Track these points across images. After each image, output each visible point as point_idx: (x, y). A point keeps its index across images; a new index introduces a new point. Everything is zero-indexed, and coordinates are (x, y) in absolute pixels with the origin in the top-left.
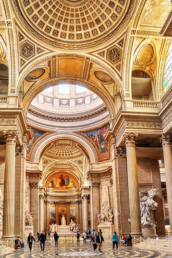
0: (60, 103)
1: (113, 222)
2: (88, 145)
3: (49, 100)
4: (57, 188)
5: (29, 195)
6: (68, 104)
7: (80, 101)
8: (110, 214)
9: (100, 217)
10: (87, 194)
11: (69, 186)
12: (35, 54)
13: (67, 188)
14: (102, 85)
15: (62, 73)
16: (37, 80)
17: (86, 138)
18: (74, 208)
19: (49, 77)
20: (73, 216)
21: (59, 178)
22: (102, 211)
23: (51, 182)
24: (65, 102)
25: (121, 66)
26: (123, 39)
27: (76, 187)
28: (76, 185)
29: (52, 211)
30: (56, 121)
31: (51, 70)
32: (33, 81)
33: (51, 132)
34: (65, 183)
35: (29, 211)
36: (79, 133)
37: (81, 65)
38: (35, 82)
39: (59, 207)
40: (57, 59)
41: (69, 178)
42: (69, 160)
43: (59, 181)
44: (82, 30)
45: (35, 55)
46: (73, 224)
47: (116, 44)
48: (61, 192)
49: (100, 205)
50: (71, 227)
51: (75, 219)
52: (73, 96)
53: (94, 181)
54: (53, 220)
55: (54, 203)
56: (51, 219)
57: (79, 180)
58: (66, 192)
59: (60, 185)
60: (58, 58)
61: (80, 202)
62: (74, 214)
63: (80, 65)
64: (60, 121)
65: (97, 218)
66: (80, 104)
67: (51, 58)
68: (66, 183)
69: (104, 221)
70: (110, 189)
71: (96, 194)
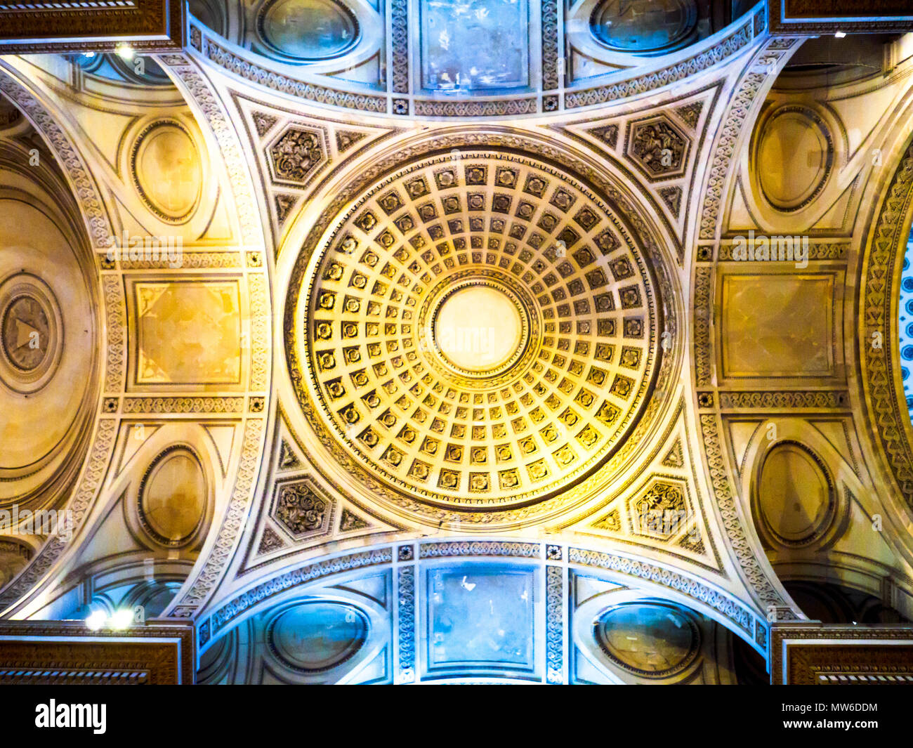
12: (681, 479)
14: (850, 159)
15: (821, 359)
16: (840, 487)
19: (841, 421)
25: (681, 103)
26: (592, 132)
31: (784, 411)
32: (843, 503)
37: (757, 278)
38: (849, 494)
40: (719, 385)
44: (607, 288)
45: (684, 480)
47: (617, 153)
60: (714, 381)
63: (756, 282)
67: (708, 411)
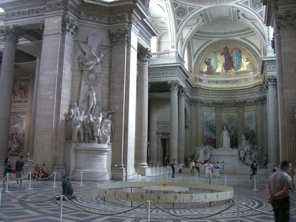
4: (218, 74)
11: (242, 69)
13: (238, 74)
18: (252, 114)
20: (250, 129)
21: (222, 54)
23: (206, 63)
28: (255, 66)
29: (208, 121)
34: (233, 63)
35: (103, 105)
39: (222, 112)
41: (240, 52)
43: (221, 60)
46: (245, 146)
50: (241, 152)
51: (254, 136)
54: (210, 138)
55: (214, 103)
56: (206, 136)
57: (261, 54)
58: (237, 81)
59: (225, 69)
62: (252, 126)
68: (235, 63)
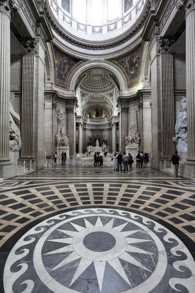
0: (93, 31)
1: (140, 144)
2: (118, 72)
3: (82, 27)
5: (66, 119)
6: (101, 31)
7: (112, 27)
8: (137, 136)
9: (128, 139)
10: (116, 121)
13: (101, 118)
17: (117, 65)
18: (106, 134)
20: (105, 140)
21: (95, 111)
22: (129, 134)
23: (89, 114)
24: (97, 29)
27: (107, 118)
28: (107, 116)
29: (89, 136)
30: (90, 49)
33: (85, 61)
35: (66, 134)
36: (111, 60)
39: (95, 133)
41: (102, 110)
42: (102, 94)
43: (95, 113)
46: (104, 146)
48: (97, 121)
49: (128, 128)
50: (103, 148)
51: (106, 142)
52: (105, 22)
53: (123, 106)
54: (90, 142)
55: (91, 130)
56: (88, 142)
58: (100, 121)
61: (110, 129)
62: (106, 138)
64: (93, 50)
65: (125, 140)
66: (111, 30)
68: (100, 114)
69: (132, 143)
70: (138, 113)
71: (125, 119)
